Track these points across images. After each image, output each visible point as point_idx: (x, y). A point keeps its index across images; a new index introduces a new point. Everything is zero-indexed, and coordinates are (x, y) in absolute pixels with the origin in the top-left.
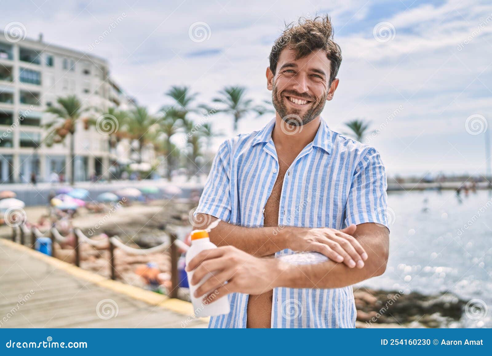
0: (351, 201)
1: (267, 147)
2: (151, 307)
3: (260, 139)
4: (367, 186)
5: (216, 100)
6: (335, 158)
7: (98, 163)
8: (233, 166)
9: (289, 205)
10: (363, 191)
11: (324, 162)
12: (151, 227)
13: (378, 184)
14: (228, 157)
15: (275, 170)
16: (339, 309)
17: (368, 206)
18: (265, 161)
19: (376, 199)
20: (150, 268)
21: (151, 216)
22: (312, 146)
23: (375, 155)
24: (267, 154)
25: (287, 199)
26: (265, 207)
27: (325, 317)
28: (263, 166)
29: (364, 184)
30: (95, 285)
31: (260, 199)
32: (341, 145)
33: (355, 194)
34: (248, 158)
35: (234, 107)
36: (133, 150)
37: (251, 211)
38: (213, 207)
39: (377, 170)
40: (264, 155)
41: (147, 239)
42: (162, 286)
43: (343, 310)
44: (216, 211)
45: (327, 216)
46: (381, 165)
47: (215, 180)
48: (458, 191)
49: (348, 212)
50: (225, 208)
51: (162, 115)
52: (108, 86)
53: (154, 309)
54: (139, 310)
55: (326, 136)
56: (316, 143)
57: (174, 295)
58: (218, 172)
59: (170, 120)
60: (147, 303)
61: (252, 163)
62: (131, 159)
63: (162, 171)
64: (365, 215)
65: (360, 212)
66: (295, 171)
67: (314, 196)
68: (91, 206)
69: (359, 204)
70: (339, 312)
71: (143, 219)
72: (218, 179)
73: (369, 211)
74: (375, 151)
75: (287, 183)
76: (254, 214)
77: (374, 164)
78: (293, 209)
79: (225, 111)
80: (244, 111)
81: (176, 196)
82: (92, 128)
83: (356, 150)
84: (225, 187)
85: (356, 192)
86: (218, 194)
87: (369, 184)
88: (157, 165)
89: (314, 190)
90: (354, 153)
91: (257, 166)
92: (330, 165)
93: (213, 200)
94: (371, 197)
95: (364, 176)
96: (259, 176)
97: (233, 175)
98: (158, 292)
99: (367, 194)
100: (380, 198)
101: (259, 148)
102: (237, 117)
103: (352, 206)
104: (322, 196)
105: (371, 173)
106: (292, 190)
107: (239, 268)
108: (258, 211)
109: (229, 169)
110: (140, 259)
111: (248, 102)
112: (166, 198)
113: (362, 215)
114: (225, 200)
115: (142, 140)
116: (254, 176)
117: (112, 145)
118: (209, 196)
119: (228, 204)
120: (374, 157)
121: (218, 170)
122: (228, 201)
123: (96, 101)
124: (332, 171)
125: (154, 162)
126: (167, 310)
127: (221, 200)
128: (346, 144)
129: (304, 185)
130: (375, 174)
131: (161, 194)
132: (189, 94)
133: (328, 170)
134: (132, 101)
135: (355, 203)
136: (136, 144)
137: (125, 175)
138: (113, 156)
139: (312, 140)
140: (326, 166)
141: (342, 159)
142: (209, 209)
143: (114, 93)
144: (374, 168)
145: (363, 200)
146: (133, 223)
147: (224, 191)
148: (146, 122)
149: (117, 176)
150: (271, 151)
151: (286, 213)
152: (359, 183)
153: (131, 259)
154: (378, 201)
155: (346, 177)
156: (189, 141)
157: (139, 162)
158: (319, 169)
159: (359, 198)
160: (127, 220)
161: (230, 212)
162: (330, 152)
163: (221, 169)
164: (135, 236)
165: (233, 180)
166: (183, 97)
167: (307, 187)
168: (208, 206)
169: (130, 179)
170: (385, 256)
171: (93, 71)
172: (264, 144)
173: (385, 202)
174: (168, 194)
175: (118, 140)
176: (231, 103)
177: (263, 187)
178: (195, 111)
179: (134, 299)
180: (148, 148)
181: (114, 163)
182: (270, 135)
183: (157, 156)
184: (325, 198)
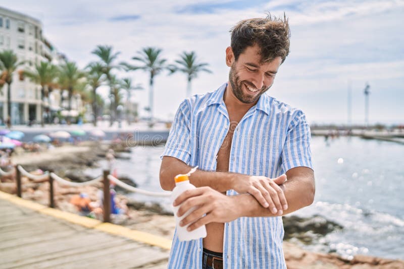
0: (286, 150)
1: (220, 108)
2: (88, 229)
3: (214, 100)
4: (298, 139)
5: (135, 58)
6: (272, 118)
7: (32, 109)
8: (194, 121)
9: (238, 154)
10: (295, 143)
11: (264, 121)
12: (80, 163)
13: (306, 138)
14: (188, 113)
15: (227, 126)
16: (274, 229)
17: (300, 154)
18: (218, 119)
19: (304, 149)
20: (82, 197)
21: (80, 155)
22: (255, 109)
23: (302, 116)
24: (220, 113)
25: (236, 149)
26: (218, 154)
27: (264, 235)
28: (217, 123)
29: (295, 138)
30: (37, 212)
31: (214, 148)
32: (276, 108)
33: (289, 145)
34: (205, 115)
35: (151, 65)
36: (63, 99)
37: (207, 156)
38: (177, 152)
39: (305, 127)
40: (217, 114)
41: (77, 173)
42: (92, 212)
43: (276, 230)
44: (179, 154)
45: (267, 162)
46: (307, 123)
47: (178, 131)
48: (326, 137)
49: (284, 159)
50: (186, 153)
51: (89, 69)
52: (40, 43)
53: (90, 231)
54: (78, 232)
55: (265, 101)
56: (259, 106)
57: (107, 220)
58: (180, 125)
59: (95, 75)
60: (84, 227)
61: (208, 120)
62: (62, 107)
63: (89, 117)
64: (298, 161)
65: (294, 159)
66: (242, 128)
67: (257, 147)
68: (27, 146)
69: (293, 153)
70: (274, 231)
71: (73, 157)
72: (181, 131)
73: (300, 158)
74: (302, 113)
75: (236, 136)
76: (209, 159)
77: (302, 123)
78: (241, 157)
79: (144, 68)
80: (159, 69)
81: (100, 138)
82: (27, 79)
83: (289, 112)
84: (187, 136)
85: (290, 144)
86: (181, 142)
87: (299, 138)
88: (84, 112)
89: (257, 142)
90: (287, 114)
91: (212, 122)
92: (269, 124)
93: (177, 146)
94: (301, 147)
95: (295, 132)
96: (214, 130)
97: (193, 128)
98: (90, 217)
99: (298, 145)
100: (307, 148)
101: (214, 108)
102: (153, 74)
103: (287, 154)
104: (263, 146)
105: (300, 129)
106: (240, 142)
107: (216, 203)
108: (212, 157)
109: (189, 123)
110: (72, 190)
111: (163, 61)
112: (92, 140)
113: (295, 161)
114: (186, 146)
115: (71, 91)
116: (209, 130)
117: (45, 94)
118: (174, 143)
119: (188, 150)
120: (302, 118)
121: (180, 123)
122: (189, 147)
123: (30, 55)
124: (270, 128)
125: (82, 109)
126: (102, 232)
127: (183, 147)
128: (280, 107)
129: (249, 139)
130: (303, 130)
131: (88, 136)
132: (112, 53)
133: (268, 127)
134: (63, 57)
135: (289, 152)
136: (66, 94)
137: (56, 120)
138: (46, 104)
139: (256, 104)
140: (266, 124)
141: (278, 119)
142: (174, 153)
143: (46, 50)
144: (303, 126)
145: (295, 150)
146: (64, 161)
147: (185, 140)
148: (75, 76)
149: (48, 121)
150: (224, 111)
151: (236, 159)
152: (292, 137)
153: (65, 190)
154: (306, 151)
155: (281, 132)
156: (111, 93)
157: (69, 109)
158: (260, 126)
159: (292, 148)
160: (59, 157)
161: (190, 155)
162: (268, 114)
163: (182, 122)
164: (67, 172)
165: (193, 132)
166: (108, 56)
167: (251, 140)
168: (172, 151)
169: (60, 123)
170: (313, 191)
171: (27, 30)
172: (218, 105)
173: (310, 151)
174: (95, 137)
175: (50, 90)
176: (148, 62)
177: (217, 139)
178: (118, 68)
179: (73, 223)
180: (76, 98)
181: (47, 109)
182: (222, 98)
183: (84, 105)
184: (265, 148)
